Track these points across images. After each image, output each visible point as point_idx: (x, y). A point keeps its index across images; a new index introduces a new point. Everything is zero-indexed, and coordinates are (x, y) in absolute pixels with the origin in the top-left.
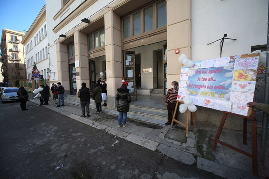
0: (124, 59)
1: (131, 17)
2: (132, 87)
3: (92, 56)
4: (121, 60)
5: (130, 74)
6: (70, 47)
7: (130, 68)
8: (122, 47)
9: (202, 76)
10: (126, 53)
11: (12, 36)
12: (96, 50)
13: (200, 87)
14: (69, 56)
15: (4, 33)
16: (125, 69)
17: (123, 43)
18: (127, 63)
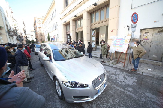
0: (91, 32)
1: (95, 13)
2: (94, 44)
3: (77, 31)
4: (90, 33)
5: (94, 39)
6: (67, 26)
7: (94, 36)
8: (90, 27)
9: (118, 41)
10: (92, 30)
11: (38, 20)
12: (79, 28)
13: (116, 44)
14: (67, 31)
15: (35, 18)
16: (91, 37)
17: (91, 25)
18: (93, 34)
